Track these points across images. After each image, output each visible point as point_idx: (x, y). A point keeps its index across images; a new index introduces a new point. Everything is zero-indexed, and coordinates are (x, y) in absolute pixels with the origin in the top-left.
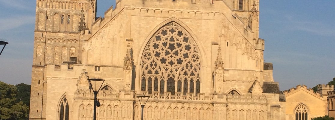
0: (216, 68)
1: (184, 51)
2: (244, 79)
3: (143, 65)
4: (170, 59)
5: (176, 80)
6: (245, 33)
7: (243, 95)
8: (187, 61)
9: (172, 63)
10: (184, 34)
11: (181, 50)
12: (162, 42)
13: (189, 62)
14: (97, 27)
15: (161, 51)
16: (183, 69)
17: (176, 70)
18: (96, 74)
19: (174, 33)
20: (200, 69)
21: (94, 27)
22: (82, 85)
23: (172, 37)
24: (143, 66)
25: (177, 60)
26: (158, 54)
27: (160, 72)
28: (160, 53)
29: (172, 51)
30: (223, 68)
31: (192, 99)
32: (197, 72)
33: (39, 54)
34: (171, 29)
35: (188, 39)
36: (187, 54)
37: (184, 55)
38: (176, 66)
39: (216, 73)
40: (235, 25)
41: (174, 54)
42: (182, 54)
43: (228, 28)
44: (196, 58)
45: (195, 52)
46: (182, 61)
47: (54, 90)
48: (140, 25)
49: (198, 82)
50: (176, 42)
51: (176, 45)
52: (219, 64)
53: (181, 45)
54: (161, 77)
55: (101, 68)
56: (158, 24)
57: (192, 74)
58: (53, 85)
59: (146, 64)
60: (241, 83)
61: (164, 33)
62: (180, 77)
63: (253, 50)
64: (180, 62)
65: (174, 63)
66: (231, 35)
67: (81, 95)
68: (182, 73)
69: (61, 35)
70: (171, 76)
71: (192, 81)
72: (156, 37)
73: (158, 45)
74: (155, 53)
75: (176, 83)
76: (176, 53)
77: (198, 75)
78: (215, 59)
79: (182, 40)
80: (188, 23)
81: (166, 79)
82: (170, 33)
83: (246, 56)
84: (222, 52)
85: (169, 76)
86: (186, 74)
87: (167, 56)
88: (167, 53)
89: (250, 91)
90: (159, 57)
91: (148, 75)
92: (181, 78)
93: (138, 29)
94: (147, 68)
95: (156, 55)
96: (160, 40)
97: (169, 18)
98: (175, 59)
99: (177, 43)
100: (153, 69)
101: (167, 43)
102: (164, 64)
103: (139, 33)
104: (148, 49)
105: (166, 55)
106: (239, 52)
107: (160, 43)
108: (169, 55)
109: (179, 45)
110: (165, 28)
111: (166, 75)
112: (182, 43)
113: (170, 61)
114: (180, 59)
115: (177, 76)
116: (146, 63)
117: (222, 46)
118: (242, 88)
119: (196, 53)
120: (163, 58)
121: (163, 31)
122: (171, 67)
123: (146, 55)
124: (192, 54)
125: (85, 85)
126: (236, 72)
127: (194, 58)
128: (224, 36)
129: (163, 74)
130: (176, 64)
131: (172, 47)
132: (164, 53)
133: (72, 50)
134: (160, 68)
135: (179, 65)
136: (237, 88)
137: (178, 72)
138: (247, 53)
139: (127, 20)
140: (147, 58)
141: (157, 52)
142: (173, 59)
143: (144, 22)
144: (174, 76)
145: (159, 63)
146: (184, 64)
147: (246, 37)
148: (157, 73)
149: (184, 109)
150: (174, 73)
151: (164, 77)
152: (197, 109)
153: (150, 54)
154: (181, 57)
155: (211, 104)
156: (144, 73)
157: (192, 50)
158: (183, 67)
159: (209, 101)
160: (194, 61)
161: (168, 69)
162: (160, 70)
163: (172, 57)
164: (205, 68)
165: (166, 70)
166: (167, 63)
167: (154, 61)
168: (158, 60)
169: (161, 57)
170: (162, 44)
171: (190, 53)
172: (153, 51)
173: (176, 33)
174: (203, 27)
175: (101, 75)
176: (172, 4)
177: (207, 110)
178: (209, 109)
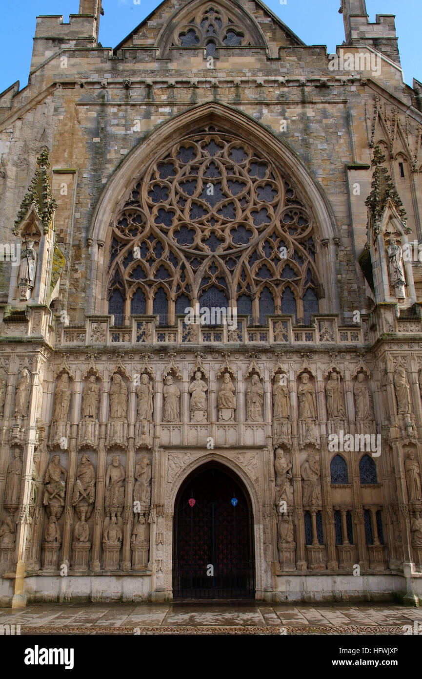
1: (255, 202)
3: (116, 250)
4: (209, 228)
5: (233, 291)
8: (269, 230)
9: (215, 240)
11: (243, 200)
12: (178, 178)
13: (275, 234)
15: (176, 206)
16: (254, 256)
17: (231, 263)
19: (219, 152)
20: (313, 253)
23: (212, 162)
24: (113, 257)
25: (232, 230)
26: (165, 215)
27: (176, 272)
28: (172, 212)
29: (213, 204)
32: (305, 263)
34: (206, 140)
35: (263, 166)
36: (264, 209)
37: (254, 214)
38: (230, 248)
41: (220, 211)
42: (247, 212)
45: (293, 201)
46: (250, 232)
49: (312, 295)
50: (225, 174)
51: (225, 186)
53: (244, 183)
54: (179, 287)
57: (289, 271)
61: (187, 153)
62: (244, 284)
64: (241, 233)
68: (252, 270)
70: (213, 281)
71: (288, 293)
74: (155, 211)
76: (228, 210)
77: (309, 272)
79: (245, 171)
80: (259, 115)
81: (195, 292)
82: (206, 152)
85: (206, 279)
86: (265, 271)
87: (197, 219)
88: (197, 210)
90: (170, 223)
91: (131, 284)
92: (248, 287)
94: (128, 259)
97: (195, 106)
98: (223, 228)
99: (230, 181)
100: (151, 261)
104: (131, 203)
105: (192, 217)
107: (172, 182)
108: (204, 217)
109: (236, 185)
111: (195, 280)
112: (247, 177)
114: (241, 225)
115: (233, 278)
116: (125, 245)
119: (294, 206)
120: (184, 226)
121: (183, 148)
122: (211, 254)
123: (127, 220)
124: (282, 209)
127: (288, 223)
129: (183, 275)
130: (229, 240)
132: (187, 210)
134: (174, 258)
135: (240, 246)
137: (237, 267)
140: (130, 230)
141: (161, 210)
142: (217, 227)
144: (222, 278)
145: (170, 239)
146: (257, 239)
148: (163, 271)
149: (261, 380)
150: (223, 272)
151: (188, 286)
152: (312, 378)
153: (139, 218)
154: (246, 219)
155: (372, 351)
156: (117, 279)
157: (281, 196)
158: (255, 252)
159: (360, 343)
160: (293, 229)
161: (203, 257)
162: (176, 265)
163: (213, 220)
164: (332, 247)
165: (196, 260)
166: (198, 241)
167: (152, 236)
168: (166, 233)
169: (176, 222)
170: (181, 183)
171: (275, 206)
172: (151, 207)
173: (225, 151)
174: (312, 125)
176: (206, 64)
177: (355, 378)
178: (363, 376)
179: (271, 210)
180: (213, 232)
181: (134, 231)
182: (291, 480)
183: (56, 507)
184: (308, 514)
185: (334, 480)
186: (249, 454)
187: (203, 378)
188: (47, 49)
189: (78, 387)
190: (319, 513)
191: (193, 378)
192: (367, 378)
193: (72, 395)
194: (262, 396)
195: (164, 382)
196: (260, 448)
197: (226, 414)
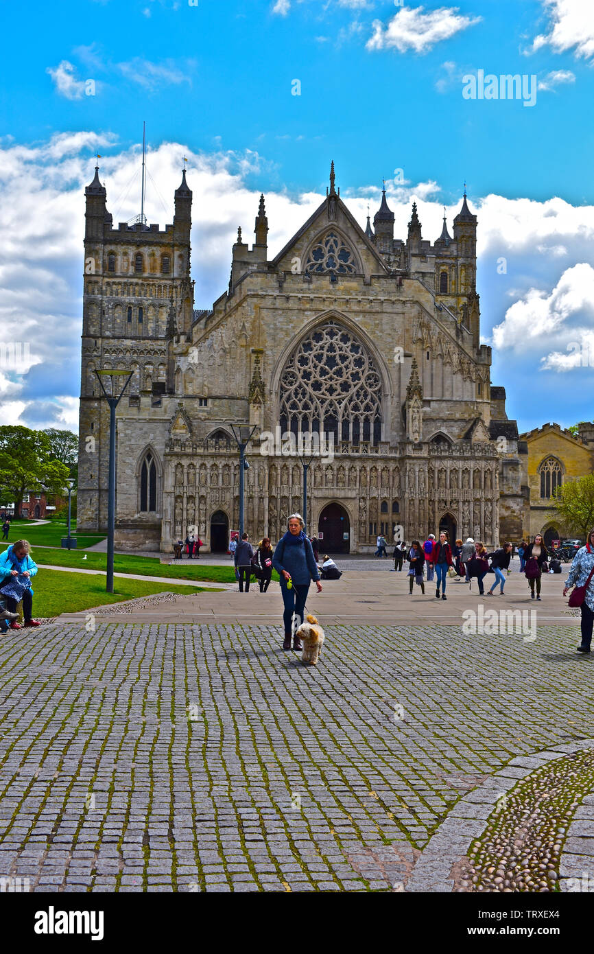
0: (409, 398)
1: (353, 369)
2: (458, 416)
3: (283, 394)
4: (329, 382)
5: (340, 418)
6: (457, 335)
7: (456, 445)
8: (359, 386)
9: (331, 390)
10: (351, 338)
11: (347, 367)
12: (314, 353)
13: (362, 388)
14: (201, 329)
15: (312, 370)
16: (350, 401)
17: (340, 403)
18: (200, 411)
19: (335, 337)
20: (380, 399)
21: (195, 329)
22: (178, 431)
23: (331, 344)
24: (281, 397)
25: (341, 385)
26: (307, 375)
27: (312, 407)
28: (310, 373)
29: (331, 369)
30: (421, 398)
31: (369, 451)
32: (376, 405)
33: (90, 376)
34: (329, 330)
35: (358, 347)
36: (357, 373)
37: (352, 375)
38: (339, 394)
39: (409, 406)
40: (441, 321)
41: (334, 373)
42: (349, 374)
43: (428, 328)
44: (374, 379)
45: (372, 369)
46: (350, 386)
48: (275, 324)
49: (378, 422)
50: (338, 352)
51: (338, 358)
52: (414, 390)
53: (348, 358)
54: (314, 415)
55: (210, 401)
56: (306, 322)
57: (367, 408)
58: (128, 432)
59: (288, 393)
60: (452, 423)
61: (318, 337)
62: (346, 414)
63: (472, 365)
64: (345, 387)
65: (336, 390)
66: (434, 340)
67: (177, 449)
68: (350, 407)
69: (129, 343)
70: (331, 412)
71: (367, 420)
72: (304, 345)
73: (307, 358)
74: (302, 373)
75: (340, 425)
76: (339, 373)
77: (378, 409)
78: (406, 382)
79: (348, 350)
80: (358, 319)
81: (322, 418)
82: (328, 337)
83: (459, 377)
84: (419, 369)
85: (327, 412)
86: (356, 408)
87: (323, 378)
88: (323, 373)
89: (468, 436)
90: (309, 379)
91: (290, 413)
92: (348, 416)
93: (272, 331)
94: (288, 399)
95: (303, 377)
96: (311, 350)
97: (325, 312)
98: (336, 383)
99: (340, 355)
100: (300, 400)
101: (322, 354)
102: (317, 393)
103: (274, 339)
104: (290, 367)
105: (321, 376)
106: (448, 369)
107: (310, 355)
108: (327, 376)
109: (344, 358)
110: (318, 330)
111: (322, 411)
112: (350, 354)
113: (328, 386)
114: (346, 382)
115: (340, 411)
116: (287, 391)
117: (419, 360)
118: (453, 432)
119: (373, 372)
120: (316, 382)
121: (316, 334)
122: (330, 397)
123: (288, 377)
124: (366, 373)
125: (184, 431)
126: (444, 404)
127: (369, 381)
128: (421, 341)
129: (316, 409)
130: (339, 390)
131: (331, 362)
132: (318, 373)
133: (148, 369)
134: (311, 399)
135: (344, 394)
136: (444, 430)
137: (343, 405)
138: (462, 371)
139: (253, 317)
140: (289, 383)
141: (305, 371)
142: (333, 382)
143: (281, 320)
144: (335, 412)
145: (309, 389)
146: (353, 390)
147: (460, 343)
148: (306, 407)
149: (356, 470)
150: (336, 407)
151: (318, 415)
152: (376, 470)
153: (293, 375)
154: (348, 378)
155: (402, 460)
156: (283, 409)
157: (366, 366)
158: (351, 398)
159: (397, 455)
160: (371, 386)
161: (326, 400)
162: (312, 403)
163: (331, 379)
164: (389, 397)
165: (323, 402)
166: (323, 390)
167: (300, 386)
168: (307, 385)
169: (312, 380)
170: (315, 356)
171: (363, 371)
172: (299, 370)
173: (338, 337)
174: (385, 327)
175: (209, 413)
176: (331, 287)
177: (394, 470)
178: (397, 470)
179: (360, 374)
180: (331, 385)
181: (291, 383)
182: (365, 511)
183: (273, 520)
184: (371, 524)
185: (382, 511)
186: (349, 501)
187: (332, 469)
188: (242, 269)
189: (279, 472)
190: (375, 524)
191: (327, 469)
192: (399, 471)
193: (277, 475)
194: (356, 477)
195: (315, 470)
196: (355, 498)
197: (341, 484)
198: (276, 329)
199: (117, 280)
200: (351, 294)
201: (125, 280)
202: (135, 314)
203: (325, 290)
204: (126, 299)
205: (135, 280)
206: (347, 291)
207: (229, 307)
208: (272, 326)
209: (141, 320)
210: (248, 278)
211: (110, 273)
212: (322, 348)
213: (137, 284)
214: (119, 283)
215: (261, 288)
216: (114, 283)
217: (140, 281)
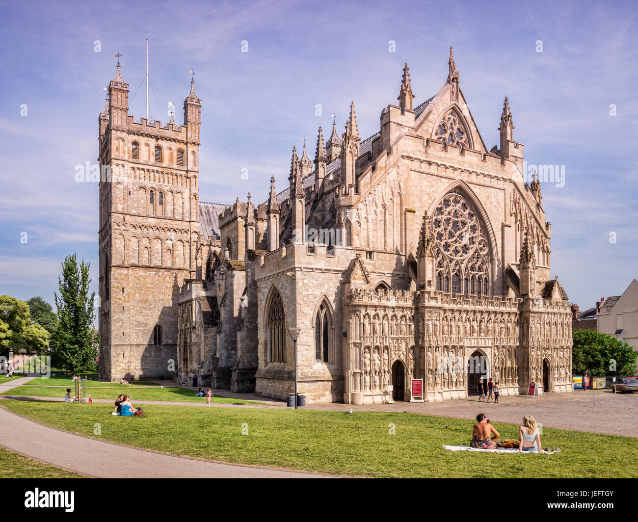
1: (470, 234)
4: (455, 244)
5: (463, 277)
8: (474, 249)
9: (456, 252)
10: (469, 207)
11: (466, 232)
13: (476, 251)
14: (367, 183)
16: (469, 262)
17: (462, 262)
18: (368, 264)
19: (458, 205)
21: (362, 183)
22: (357, 282)
25: (462, 247)
26: (440, 237)
28: (442, 235)
29: (456, 233)
32: (485, 266)
33: (120, 247)
34: (454, 198)
35: (473, 215)
36: (473, 238)
37: (469, 239)
38: (461, 256)
39: (528, 267)
41: (458, 237)
42: (467, 238)
44: (483, 244)
45: (482, 236)
46: (468, 249)
47: (307, 290)
48: (421, 187)
49: (485, 282)
50: (460, 218)
51: (460, 224)
53: (466, 224)
54: (445, 273)
55: (375, 254)
56: (442, 189)
57: (480, 269)
58: (306, 282)
61: (447, 204)
63: (544, 238)
64: (465, 249)
65: (459, 252)
68: (469, 267)
70: (457, 271)
71: (479, 279)
72: (438, 209)
73: (440, 222)
75: (463, 283)
76: (461, 237)
77: (486, 270)
79: (467, 216)
80: (476, 190)
81: (451, 276)
82: (454, 204)
84: (514, 238)
85: (454, 270)
86: (473, 268)
87: (451, 240)
90: (441, 240)
92: (467, 275)
93: (419, 193)
95: (437, 238)
96: (443, 214)
97: (455, 181)
98: (459, 245)
101: (450, 219)
102: (447, 253)
103: (420, 201)
105: (449, 239)
107: (442, 219)
108: (454, 239)
109: (464, 223)
110: (447, 197)
111: (451, 270)
112: (468, 221)
113: (454, 248)
114: (465, 245)
119: (483, 238)
120: (446, 243)
121: (445, 200)
122: (456, 258)
124: (479, 239)
125: (362, 282)
127: (481, 246)
128: (515, 215)
129: (447, 268)
130: (461, 252)
131: (456, 226)
132: (447, 235)
134: (443, 258)
135: (464, 255)
137: (464, 265)
139: (405, 177)
141: (439, 233)
143: (425, 183)
144: (459, 271)
146: (471, 252)
147: (538, 219)
148: (440, 265)
150: (460, 267)
151: (448, 273)
154: (467, 242)
155: (520, 314)
157: (478, 232)
158: (469, 259)
160: (481, 250)
161: (453, 259)
162: (444, 262)
163: (456, 241)
165: (451, 261)
166: (451, 251)
167: (436, 246)
168: (440, 245)
169: (444, 241)
170: (445, 220)
171: (477, 237)
173: (460, 205)
174: (493, 200)
175: (374, 266)
176: (460, 158)
177: (514, 322)
178: (517, 322)
179: (475, 239)
180: (456, 247)
182: (499, 358)
188: (396, 130)
198: (422, 191)
199: (141, 166)
200: (473, 168)
201: (148, 167)
202: (157, 196)
203: (456, 161)
204: (148, 184)
205: (156, 169)
206: (471, 165)
207: (389, 165)
208: (419, 188)
209: (161, 203)
210: (402, 139)
211: (135, 160)
212: (449, 213)
213: (158, 172)
214: (143, 170)
215: (413, 152)
216: (138, 168)
217: (160, 170)
